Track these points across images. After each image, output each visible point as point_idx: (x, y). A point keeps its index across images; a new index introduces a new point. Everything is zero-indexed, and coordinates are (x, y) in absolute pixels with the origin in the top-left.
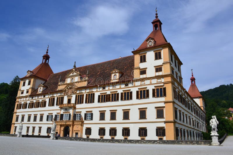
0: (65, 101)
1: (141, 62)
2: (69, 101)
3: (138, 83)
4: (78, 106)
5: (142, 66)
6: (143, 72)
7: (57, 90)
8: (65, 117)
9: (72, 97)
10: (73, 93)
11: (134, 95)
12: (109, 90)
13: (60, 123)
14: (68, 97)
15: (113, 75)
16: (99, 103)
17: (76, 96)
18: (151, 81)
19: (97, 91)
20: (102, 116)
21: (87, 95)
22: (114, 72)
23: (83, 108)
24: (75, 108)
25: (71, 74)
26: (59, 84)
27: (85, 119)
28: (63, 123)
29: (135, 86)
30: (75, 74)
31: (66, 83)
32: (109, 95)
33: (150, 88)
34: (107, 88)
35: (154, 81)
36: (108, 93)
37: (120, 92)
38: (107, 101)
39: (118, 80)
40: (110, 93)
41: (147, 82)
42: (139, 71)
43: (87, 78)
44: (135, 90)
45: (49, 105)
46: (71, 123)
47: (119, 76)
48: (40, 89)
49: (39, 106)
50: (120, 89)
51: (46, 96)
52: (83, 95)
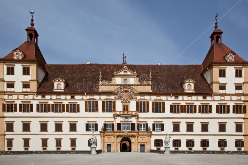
0: (119, 108)
1: (220, 76)
2: (126, 108)
3: (217, 98)
4: (141, 115)
5: (222, 80)
6: (223, 87)
7: (100, 91)
8: (125, 127)
9: (130, 102)
10: (132, 98)
11: (214, 109)
12: (183, 100)
13: (118, 134)
14: (122, 102)
15: (187, 84)
16: (172, 114)
17: (137, 103)
18: (231, 98)
19: (167, 100)
20: (176, 127)
21: (153, 103)
22: (188, 81)
23: (149, 118)
25: (122, 73)
26: (101, 82)
27: (154, 130)
28: (121, 134)
29: (214, 100)
30: (129, 73)
32: (185, 106)
33: (231, 104)
34: (180, 98)
35: (235, 98)
36: (183, 103)
37: (197, 104)
38: (182, 112)
39: (193, 92)
40: (185, 104)
41: (227, 98)
42: (218, 85)
43: (150, 82)
44: (214, 105)
45: (86, 111)
46: (134, 134)
47: (195, 87)
48: (59, 86)
49: (64, 111)
50: (198, 101)
51: (77, 97)
52: (148, 103)
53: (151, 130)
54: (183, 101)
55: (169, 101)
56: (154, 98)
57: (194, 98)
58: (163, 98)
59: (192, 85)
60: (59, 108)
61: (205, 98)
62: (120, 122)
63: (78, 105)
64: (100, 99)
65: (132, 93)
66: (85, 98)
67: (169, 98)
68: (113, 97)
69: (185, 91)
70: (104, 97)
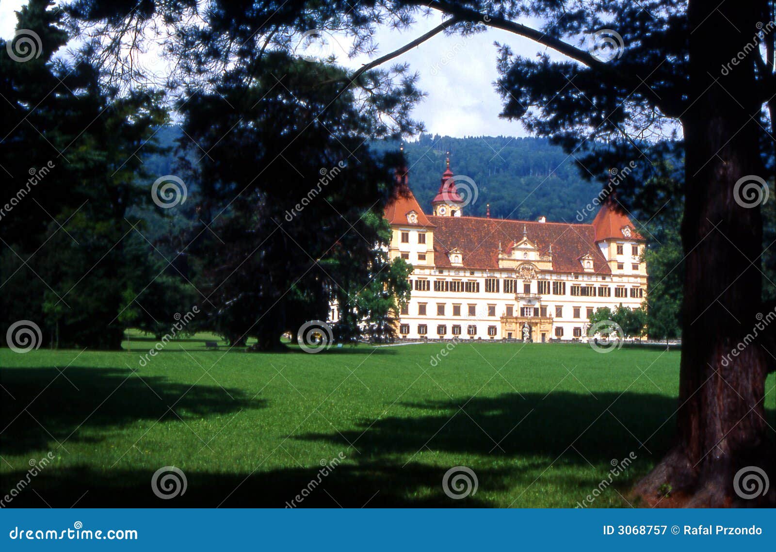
0: (520, 288)
1: (618, 253)
2: (527, 288)
3: (615, 279)
4: (544, 297)
5: (620, 258)
6: (620, 267)
7: (501, 267)
8: (527, 311)
9: (531, 282)
10: (533, 277)
11: (613, 292)
14: (524, 281)
15: (586, 262)
16: (572, 297)
17: (539, 282)
18: (628, 279)
19: (567, 280)
20: (577, 313)
21: (554, 283)
22: (587, 258)
23: (550, 301)
24: (539, 299)
25: (523, 245)
26: (500, 256)
28: (524, 320)
29: (612, 282)
30: (529, 246)
31: (513, 257)
33: (629, 287)
34: (580, 278)
35: (632, 279)
36: (583, 284)
37: (597, 285)
38: (582, 295)
39: (593, 271)
40: (585, 286)
41: (625, 279)
42: (616, 264)
43: (551, 259)
44: (613, 287)
45: (486, 291)
46: (537, 321)
47: (594, 265)
48: (456, 259)
49: (462, 290)
50: (597, 282)
51: (477, 274)
52: (549, 283)
53: (554, 315)
54: (583, 282)
55: (570, 282)
56: (555, 277)
57: (594, 279)
58: (564, 278)
59: (592, 262)
60: (454, 286)
61: (604, 278)
62: (523, 306)
63: (478, 284)
64: (502, 277)
65: (533, 271)
66: (485, 275)
67: (570, 278)
68: (514, 276)
69: (586, 270)
70: (504, 275)
